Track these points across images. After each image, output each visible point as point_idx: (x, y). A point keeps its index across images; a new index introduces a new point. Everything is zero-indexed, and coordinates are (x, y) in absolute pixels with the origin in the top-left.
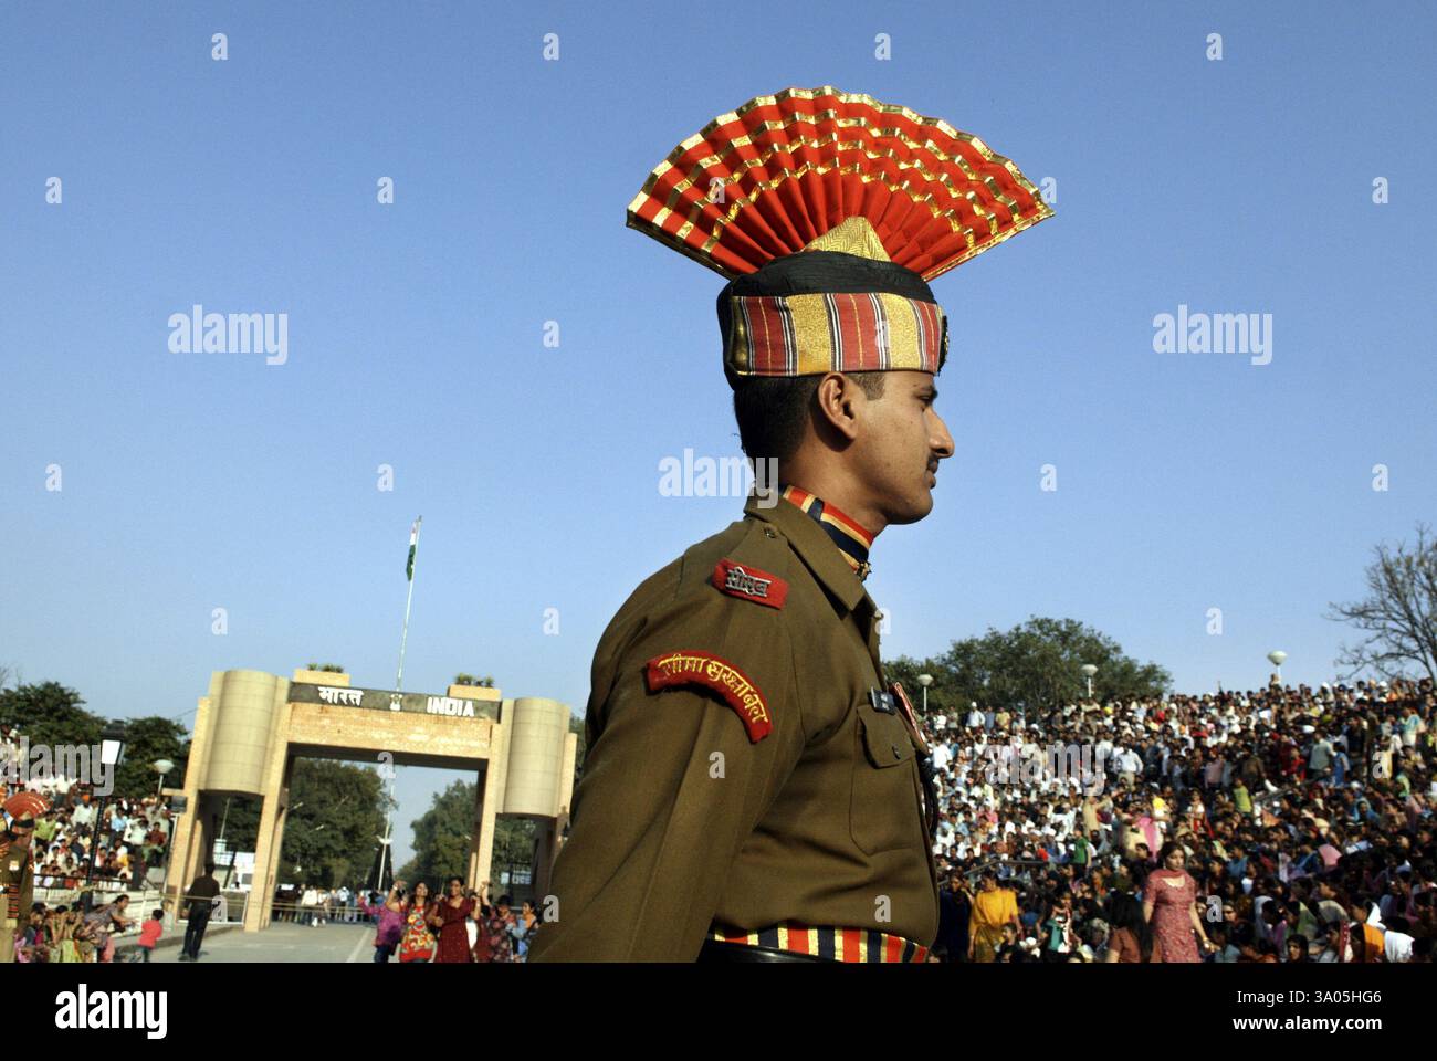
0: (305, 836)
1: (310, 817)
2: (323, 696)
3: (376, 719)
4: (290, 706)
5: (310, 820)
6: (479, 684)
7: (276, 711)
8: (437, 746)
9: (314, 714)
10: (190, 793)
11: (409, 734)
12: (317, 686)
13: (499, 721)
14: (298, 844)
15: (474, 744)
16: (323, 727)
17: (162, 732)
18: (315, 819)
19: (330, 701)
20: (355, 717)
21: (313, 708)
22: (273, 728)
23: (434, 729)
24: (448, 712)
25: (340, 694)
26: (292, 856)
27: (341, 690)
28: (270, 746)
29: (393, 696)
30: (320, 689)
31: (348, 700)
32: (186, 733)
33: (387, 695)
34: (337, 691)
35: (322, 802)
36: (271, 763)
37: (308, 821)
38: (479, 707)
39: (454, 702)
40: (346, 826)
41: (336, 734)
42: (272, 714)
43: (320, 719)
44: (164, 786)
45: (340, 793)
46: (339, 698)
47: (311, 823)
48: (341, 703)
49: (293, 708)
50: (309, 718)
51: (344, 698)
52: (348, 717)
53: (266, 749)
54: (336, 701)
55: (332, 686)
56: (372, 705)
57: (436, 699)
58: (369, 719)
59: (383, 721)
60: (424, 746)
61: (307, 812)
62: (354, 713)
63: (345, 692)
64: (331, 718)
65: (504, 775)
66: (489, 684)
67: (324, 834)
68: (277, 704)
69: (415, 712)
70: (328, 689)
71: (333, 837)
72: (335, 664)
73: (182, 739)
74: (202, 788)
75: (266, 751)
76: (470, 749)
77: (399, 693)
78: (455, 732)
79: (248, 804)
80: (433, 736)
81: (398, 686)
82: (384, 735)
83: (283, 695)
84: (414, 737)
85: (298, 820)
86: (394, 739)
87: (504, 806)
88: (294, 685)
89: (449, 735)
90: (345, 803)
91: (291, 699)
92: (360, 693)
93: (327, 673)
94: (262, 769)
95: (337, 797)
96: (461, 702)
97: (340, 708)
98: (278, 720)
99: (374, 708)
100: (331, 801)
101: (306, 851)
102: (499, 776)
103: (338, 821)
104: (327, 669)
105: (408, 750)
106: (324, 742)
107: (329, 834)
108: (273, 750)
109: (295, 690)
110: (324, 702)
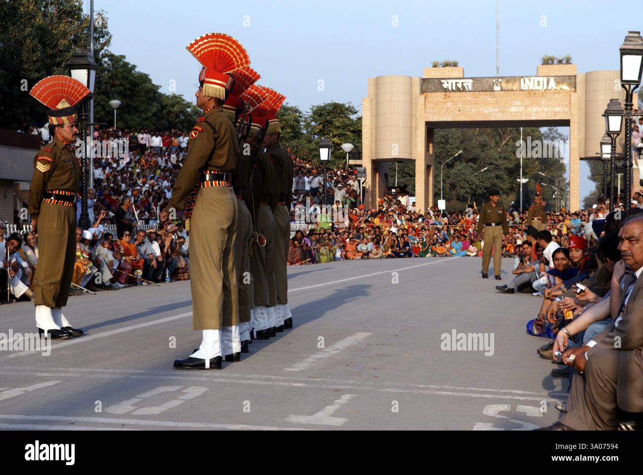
0: (472, 178)
1: (474, 160)
2: (445, 86)
3: (484, 98)
4: (423, 97)
5: (475, 163)
6: (560, 62)
7: (414, 101)
8: (531, 114)
9: (441, 99)
10: (366, 163)
11: (509, 108)
12: (439, 79)
13: (575, 91)
14: (467, 185)
15: (558, 109)
16: (448, 108)
17: (339, 113)
18: (478, 162)
19: (450, 89)
20: (469, 99)
21: (438, 96)
22: (414, 113)
23: (527, 102)
24: (537, 88)
25: (456, 83)
26: (463, 197)
27: (457, 81)
28: (414, 126)
29: (494, 81)
30: (442, 81)
31: (463, 87)
32: (356, 112)
33: (490, 81)
34: (454, 81)
35: (483, 146)
36: (416, 137)
37: (472, 165)
38: (560, 80)
39: (541, 79)
40: (510, 166)
41: (458, 113)
42: (411, 104)
43: (445, 103)
44: (349, 159)
45: (500, 135)
46: (456, 86)
47: (475, 166)
48: (458, 90)
49: (426, 98)
50: (437, 103)
51: (460, 86)
52: (464, 99)
53: (411, 128)
54: (454, 88)
55: (450, 78)
56: (480, 89)
57: (527, 80)
58: (479, 99)
59: (489, 99)
60: (521, 115)
61: (471, 156)
62: (468, 97)
63: (460, 81)
64: (453, 102)
65: (583, 129)
66: (568, 61)
67: (489, 175)
68: (414, 96)
69: (512, 90)
70: (449, 81)
71: (497, 177)
72: (451, 60)
73: (353, 117)
74: (374, 158)
75: (411, 129)
76: (555, 113)
77: (499, 78)
78: (543, 102)
79: (406, 166)
80: (527, 107)
81: (498, 72)
82: (491, 109)
83: (417, 89)
84: (513, 109)
85: (464, 164)
86: (499, 112)
87: (585, 152)
88: (424, 81)
89: (539, 105)
90: (506, 144)
91: (423, 92)
92: (471, 81)
93: (446, 68)
94: (410, 142)
95: (498, 138)
96: (545, 79)
97: (458, 93)
98: (416, 107)
99: (482, 91)
100: (493, 145)
101: (475, 191)
102: (579, 131)
103: (500, 162)
104: (446, 65)
105: (510, 119)
106: (450, 119)
107: (493, 175)
108: (416, 128)
109: (425, 84)
110: (446, 90)
